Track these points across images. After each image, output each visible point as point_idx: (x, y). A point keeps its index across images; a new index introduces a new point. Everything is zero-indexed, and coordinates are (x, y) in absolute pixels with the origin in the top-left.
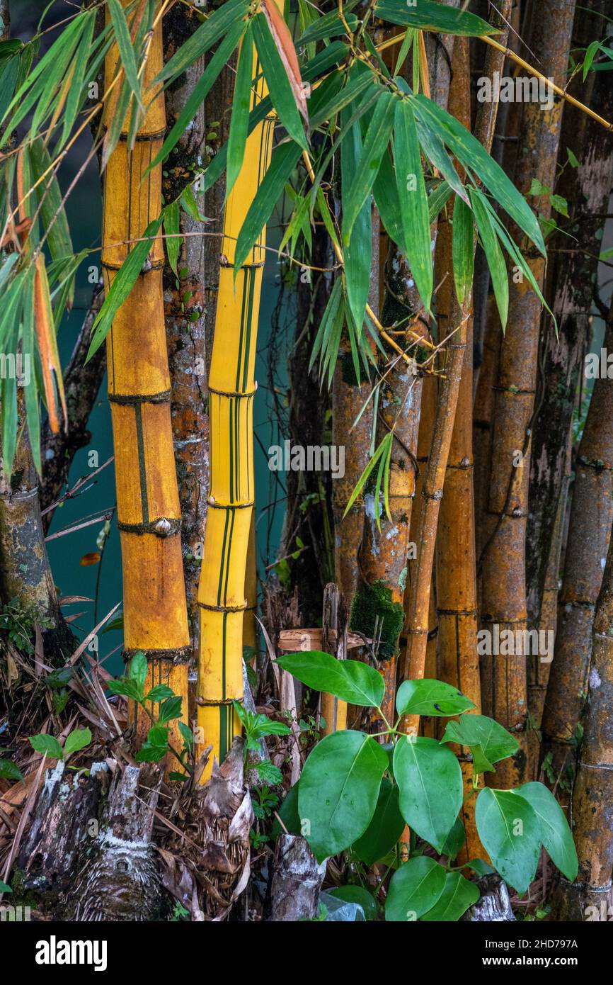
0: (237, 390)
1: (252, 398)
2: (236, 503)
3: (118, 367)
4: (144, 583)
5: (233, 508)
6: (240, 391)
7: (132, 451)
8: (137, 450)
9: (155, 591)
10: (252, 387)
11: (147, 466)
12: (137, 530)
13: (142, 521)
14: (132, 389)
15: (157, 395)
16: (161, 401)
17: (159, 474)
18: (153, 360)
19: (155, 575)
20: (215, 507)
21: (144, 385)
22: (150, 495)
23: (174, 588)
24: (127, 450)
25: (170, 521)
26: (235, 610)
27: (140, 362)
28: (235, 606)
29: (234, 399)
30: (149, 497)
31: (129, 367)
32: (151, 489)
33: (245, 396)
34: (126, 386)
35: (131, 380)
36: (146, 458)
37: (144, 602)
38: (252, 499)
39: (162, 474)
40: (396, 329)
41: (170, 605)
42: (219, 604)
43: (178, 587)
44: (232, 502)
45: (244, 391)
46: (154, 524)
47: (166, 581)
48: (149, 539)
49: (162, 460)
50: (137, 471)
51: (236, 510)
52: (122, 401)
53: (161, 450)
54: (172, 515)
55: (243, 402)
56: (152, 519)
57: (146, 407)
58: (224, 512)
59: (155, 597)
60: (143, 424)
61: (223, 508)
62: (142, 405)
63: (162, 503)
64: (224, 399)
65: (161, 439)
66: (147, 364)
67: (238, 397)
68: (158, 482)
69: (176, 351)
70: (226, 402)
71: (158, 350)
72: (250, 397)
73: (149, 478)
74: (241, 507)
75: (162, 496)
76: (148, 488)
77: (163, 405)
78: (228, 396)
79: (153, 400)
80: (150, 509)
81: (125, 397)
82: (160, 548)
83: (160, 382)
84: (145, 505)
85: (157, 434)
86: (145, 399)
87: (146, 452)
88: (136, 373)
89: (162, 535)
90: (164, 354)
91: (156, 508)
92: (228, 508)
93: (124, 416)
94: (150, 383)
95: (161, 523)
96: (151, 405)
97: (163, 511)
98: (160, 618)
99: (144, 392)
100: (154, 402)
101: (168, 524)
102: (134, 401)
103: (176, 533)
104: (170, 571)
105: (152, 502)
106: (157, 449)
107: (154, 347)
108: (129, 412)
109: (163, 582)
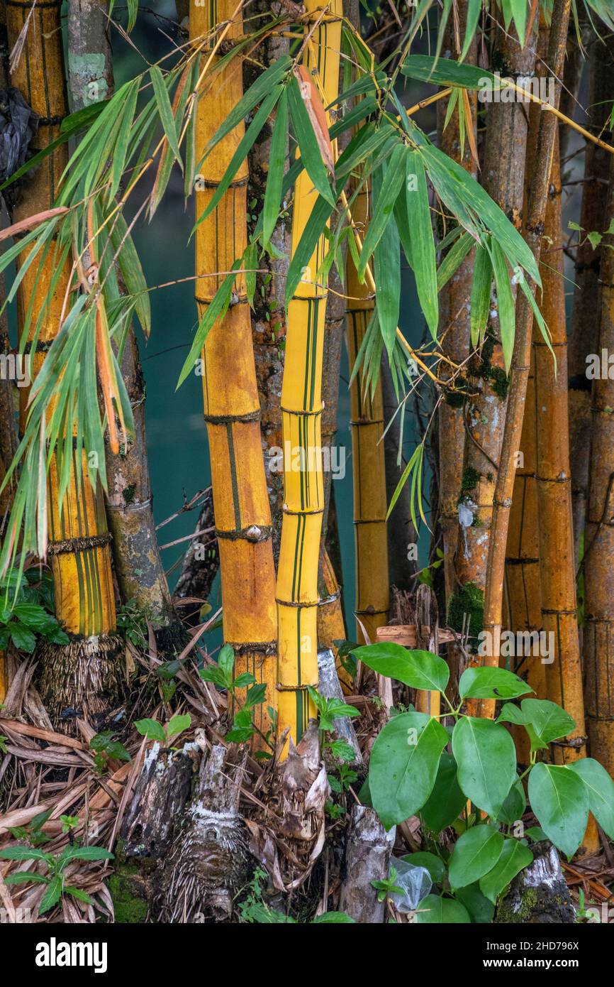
0: (305, 409)
1: (320, 416)
2: (306, 510)
3: (210, 391)
4: (239, 583)
5: (304, 514)
6: (308, 409)
7: (224, 465)
8: (229, 465)
9: (248, 591)
10: (319, 406)
11: (238, 479)
12: (231, 536)
13: (235, 528)
14: (224, 410)
15: (246, 416)
16: (250, 421)
17: (249, 486)
18: (242, 384)
19: (248, 577)
20: (289, 513)
21: (234, 407)
22: (242, 504)
23: (266, 588)
24: (220, 464)
25: (260, 528)
26: (308, 606)
27: (231, 386)
28: (307, 601)
29: (302, 417)
30: (240, 506)
31: (220, 390)
32: (242, 499)
33: (312, 414)
34: (219, 407)
35: (223, 402)
36: (237, 472)
37: (238, 601)
38: (322, 506)
39: (252, 486)
40: (423, 351)
41: (262, 603)
42: (293, 600)
43: (269, 587)
44: (303, 508)
45: (311, 410)
46: (245, 530)
47: (258, 582)
48: (241, 544)
49: (252, 473)
50: (230, 483)
51: (307, 516)
52: (215, 421)
53: (251, 465)
54: (262, 523)
55: (311, 419)
56: (244, 526)
57: (236, 426)
58: (296, 518)
59: (248, 596)
60: (234, 443)
61: (295, 514)
62: (233, 424)
63: (253, 512)
64: (293, 416)
65: (251, 455)
66: (236, 388)
67: (306, 415)
68: (249, 493)
69: (269, 376)
70: (295, 419)
71: (247, 375)
72: (317, 415)
73: (241, 489)
74: (311, 513)
75: (253, 506)
76: (240, 499)
77: (253, 424)
78: (296, 414)
79: (243, 420)
80: (242, 517)
81: (217, 418)
82: (251, 551)
83: (249, 403)
84: (237, 514)
85: (247, 450)
86: (235, 419)
87: (237, 466)
88: (226, 395)
89: (253, 541)
90: (252, 379)
91: (247, 516)
92: (299, 514)
93: (216, 434)
94: (240, 404)
95: (252, 530)
96: (242, 424)
97: (253, 518)
98: (253, 615)
99: (234, 413)
100: (244, 422)
101: (258, 531)
102: (225, 421)
103: (266, 539)
104: (261, 572)
105: (243, 511)
106: (247, 463)
107: (242, 372)
108: (221, 430)
109: (255, 583)
